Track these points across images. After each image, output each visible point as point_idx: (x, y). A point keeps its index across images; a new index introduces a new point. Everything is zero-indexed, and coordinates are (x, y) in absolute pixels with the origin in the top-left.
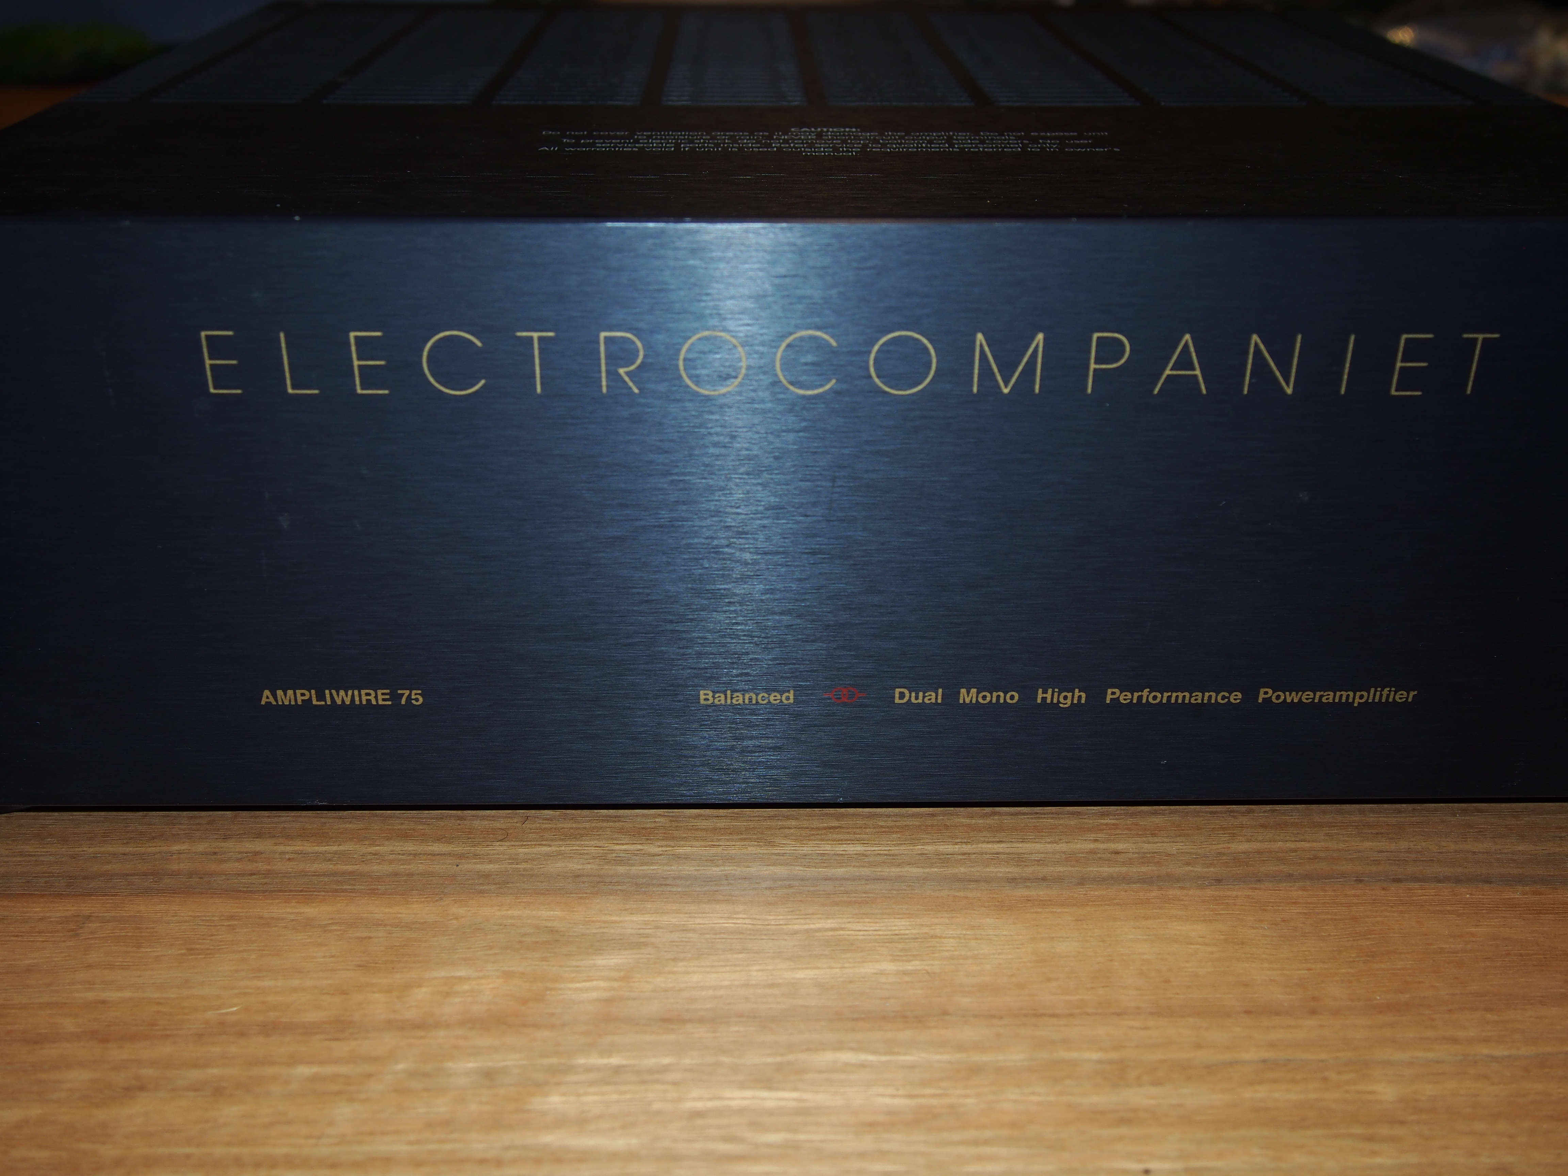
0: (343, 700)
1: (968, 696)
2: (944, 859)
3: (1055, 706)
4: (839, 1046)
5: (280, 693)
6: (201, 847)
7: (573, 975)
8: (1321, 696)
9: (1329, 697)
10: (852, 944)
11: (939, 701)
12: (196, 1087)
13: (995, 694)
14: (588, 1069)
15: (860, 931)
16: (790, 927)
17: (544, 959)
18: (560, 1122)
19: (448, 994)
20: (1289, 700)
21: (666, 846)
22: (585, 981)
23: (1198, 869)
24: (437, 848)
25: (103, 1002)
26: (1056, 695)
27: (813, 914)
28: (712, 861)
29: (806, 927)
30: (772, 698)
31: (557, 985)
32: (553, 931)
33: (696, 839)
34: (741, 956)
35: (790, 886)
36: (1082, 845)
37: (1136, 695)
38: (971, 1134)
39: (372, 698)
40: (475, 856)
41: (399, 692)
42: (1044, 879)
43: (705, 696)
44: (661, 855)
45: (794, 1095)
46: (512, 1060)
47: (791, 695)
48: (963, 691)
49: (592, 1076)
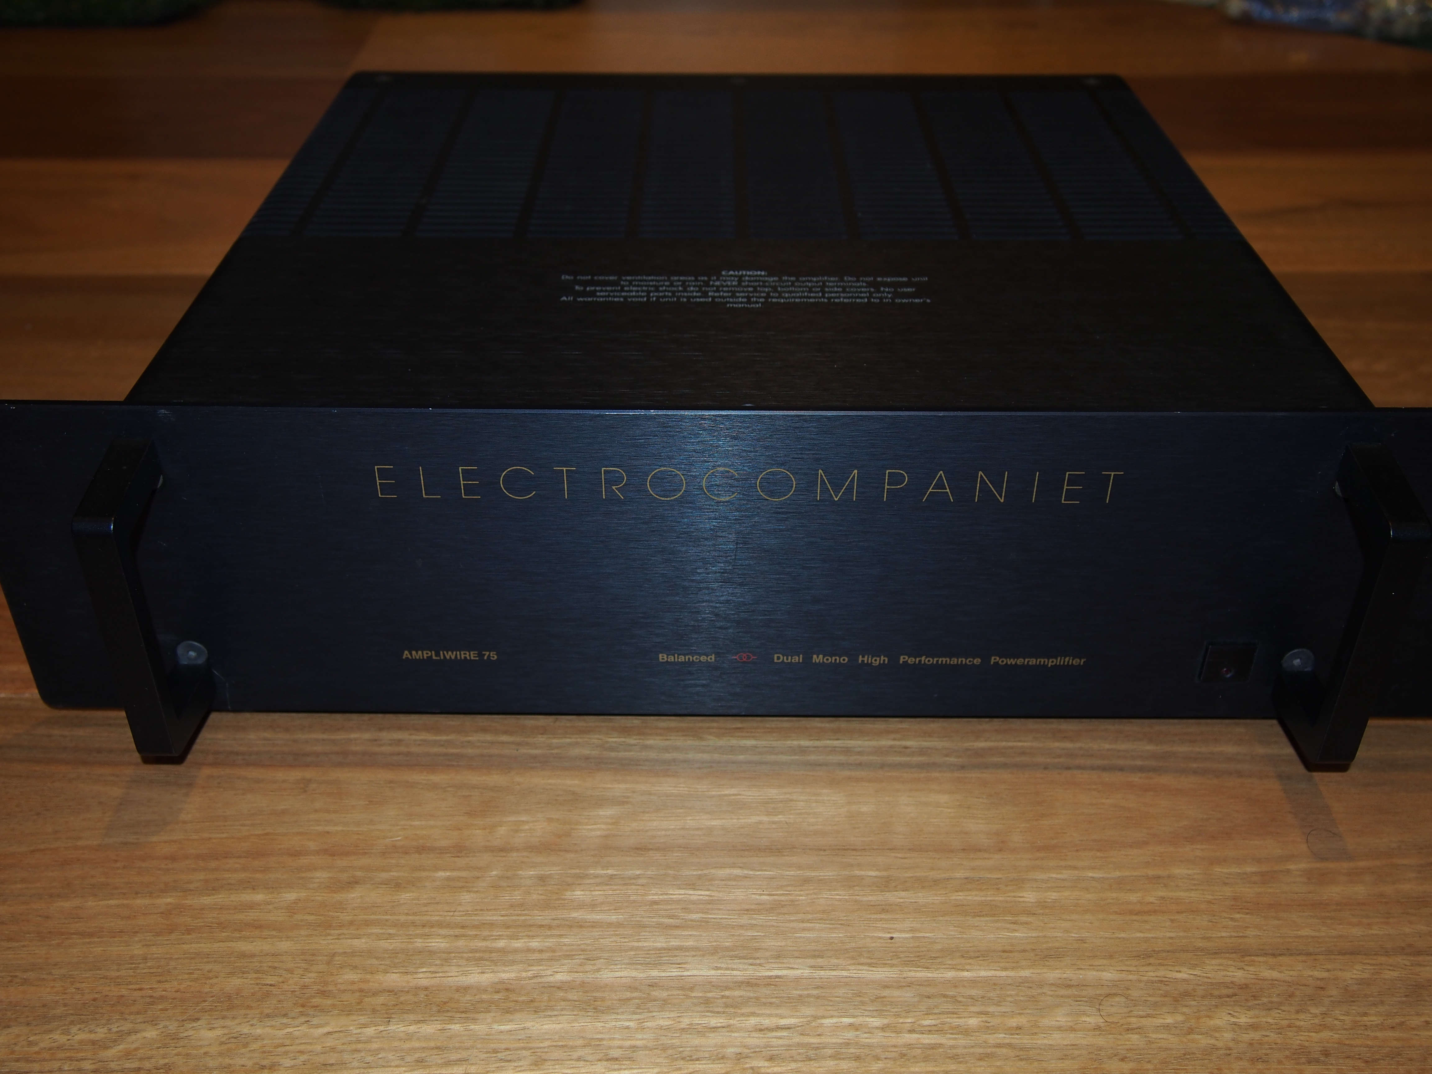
0: (450, 657)
1: (817, 659)
2: (803, 751)
3: (870, 665)
4: (733, 866)
5: (414, 653)
6: (367, 736)
7: (586, 821)
8: (1028, 661)
9: (1033, 662)
10: (745, 805)
11: (801, 661)
12: (385, 883)
13: (834, 658)
14: (596, 876)
15: (750, 796)
16: (710, 793)
17: (570, 811)
18: (581, 906)
19: (517, 831)
20: (1009, 663)
21: (640, 739)
22: (593, 825)
23: (952, 760)
24: (504, 738)
25: (328, 833)
26: (870, 659)
27: (723, 785)
28: (666, 749)
29: (719, 793)
30: (702, 659)
31: (577, 827)
32: (574, 793)
33: (657, 734)
34: (681, 811)
35: (711, 767)
36: (885, 742)
37: (918, 659)
38: (800, 916)
39: (467, 656)
40: (527, 744)
41: (484, 653)
42: (860, 764)
43: (663, 657)
44: (636, 745)
45: (707, 893)
46: (554, 870)
47: (713, 657)
48: (815, 656)
49: (598, 880)
